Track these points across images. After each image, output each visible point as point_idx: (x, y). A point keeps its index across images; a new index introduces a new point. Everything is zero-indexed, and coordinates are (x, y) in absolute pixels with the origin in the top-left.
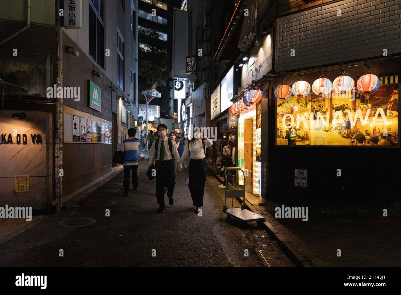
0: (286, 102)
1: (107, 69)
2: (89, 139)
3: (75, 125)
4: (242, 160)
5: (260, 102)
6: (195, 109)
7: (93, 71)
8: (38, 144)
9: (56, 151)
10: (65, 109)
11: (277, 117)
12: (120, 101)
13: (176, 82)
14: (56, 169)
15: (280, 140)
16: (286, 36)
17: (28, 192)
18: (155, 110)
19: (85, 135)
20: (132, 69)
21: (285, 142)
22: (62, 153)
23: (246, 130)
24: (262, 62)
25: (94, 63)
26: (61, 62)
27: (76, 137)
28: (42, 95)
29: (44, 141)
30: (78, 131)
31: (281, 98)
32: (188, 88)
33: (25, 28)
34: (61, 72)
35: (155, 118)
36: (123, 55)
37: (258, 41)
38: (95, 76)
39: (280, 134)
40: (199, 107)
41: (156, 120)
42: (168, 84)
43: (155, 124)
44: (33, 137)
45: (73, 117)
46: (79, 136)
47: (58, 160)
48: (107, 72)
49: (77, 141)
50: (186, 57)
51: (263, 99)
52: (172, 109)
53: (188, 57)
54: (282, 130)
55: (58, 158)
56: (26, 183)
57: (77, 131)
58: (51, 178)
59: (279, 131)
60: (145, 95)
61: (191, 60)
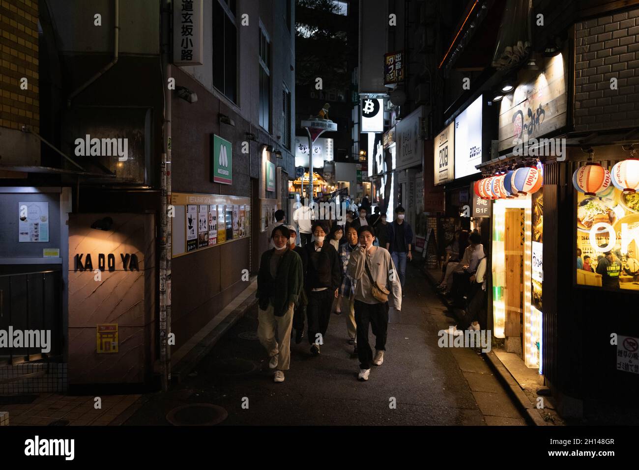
0: (598, 198)
1: (241, 105)
2: (213, 239)
3: (190, 221)
4: (501, 287)
5: (541, 190)
6: (402, 154)
7: (220, 115)
8: (132, 270)
9: (161, 281)
10: (175, 199)
11: (576, 228)
12: (265, 153)
13: (366, 101)
14: (160, 313)
15: (585, 275)
16: (598, 58)
17: (115, 353)
18: (325, 148)
19: (205, 234)
20: (284, 85)
21: (596, 279)
22: (170, 285)
23: (508, 229)
24: (544, 104)
25: (219, 100)
26: (170, 124)
27: (191, 243)
28: (137, 180)
29: (141, 265)
30: (195, 232)
31: (586, 192)
32: (388, 112)
33: (112, 64)
34: (168, 143)
35: (325, 161)
36: (269, 66)
37: (535, 62)
38: (222, 124)
39: (585, 263)
40: (410, 152)
41: (326, 165)
42: (348, 96)
43: (325, 172)
44: (125, 258)
45: (186, 208)
46: (196, 240)
47: (163, 299)
48: (241, 109)
49: (193, 249)
50: (384, 54)
51: (548, 187)
52: (357, 144)
53: (390, 54)
54: (589, 255)
55: (163, 294)
56: (114, 338)
57: (193, 230)
58: (153, 326)
59: (583, 255)
60: (307, 128)
61: (394, 61)
